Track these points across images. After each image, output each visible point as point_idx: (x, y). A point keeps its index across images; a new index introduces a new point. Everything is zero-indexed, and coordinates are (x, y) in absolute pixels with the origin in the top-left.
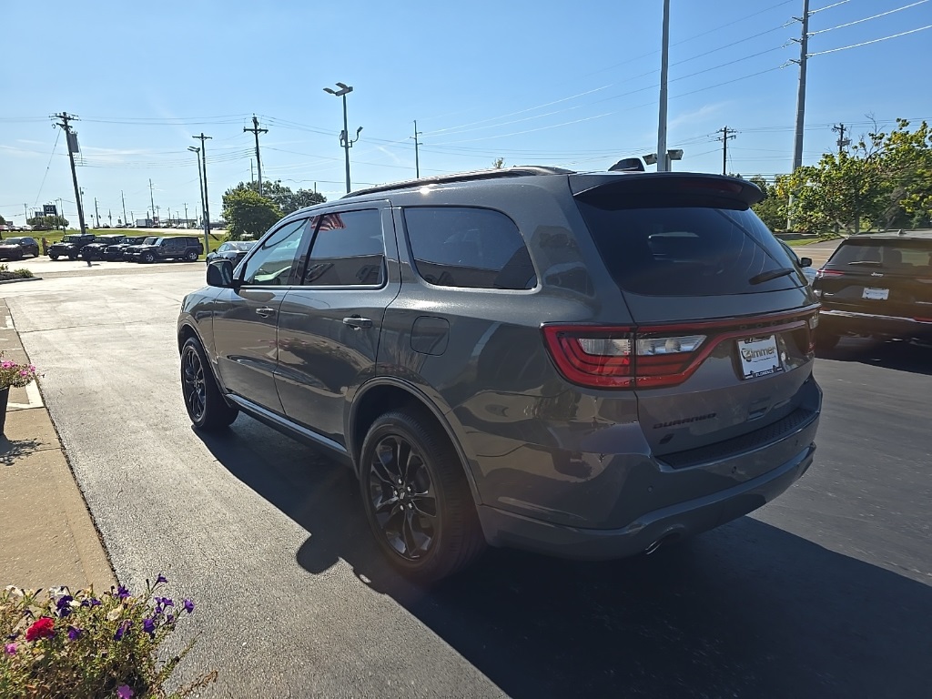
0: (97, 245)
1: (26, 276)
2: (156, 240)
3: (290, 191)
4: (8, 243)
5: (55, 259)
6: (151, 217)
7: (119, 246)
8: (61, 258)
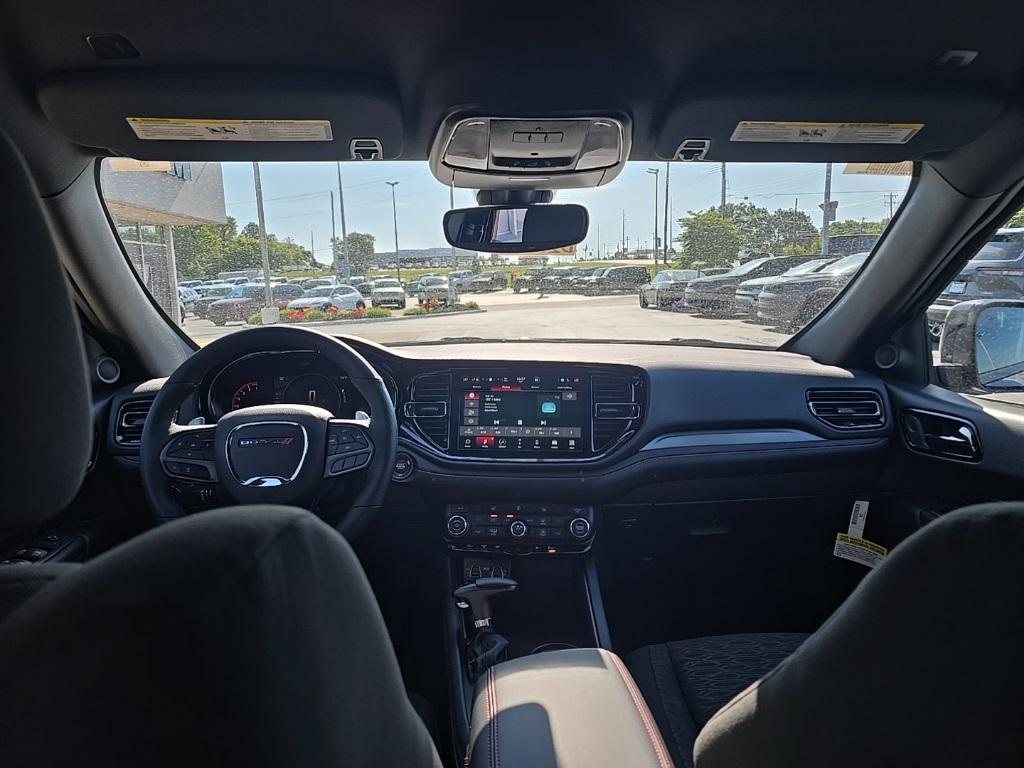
0: (552, 278)
1: (473, 307)
2: (604, 271)
3: (766, 212)
4: (484, 277)
5: (517, 291)
6: (621, 250)
7: (571, 278)
8: (522, 290)
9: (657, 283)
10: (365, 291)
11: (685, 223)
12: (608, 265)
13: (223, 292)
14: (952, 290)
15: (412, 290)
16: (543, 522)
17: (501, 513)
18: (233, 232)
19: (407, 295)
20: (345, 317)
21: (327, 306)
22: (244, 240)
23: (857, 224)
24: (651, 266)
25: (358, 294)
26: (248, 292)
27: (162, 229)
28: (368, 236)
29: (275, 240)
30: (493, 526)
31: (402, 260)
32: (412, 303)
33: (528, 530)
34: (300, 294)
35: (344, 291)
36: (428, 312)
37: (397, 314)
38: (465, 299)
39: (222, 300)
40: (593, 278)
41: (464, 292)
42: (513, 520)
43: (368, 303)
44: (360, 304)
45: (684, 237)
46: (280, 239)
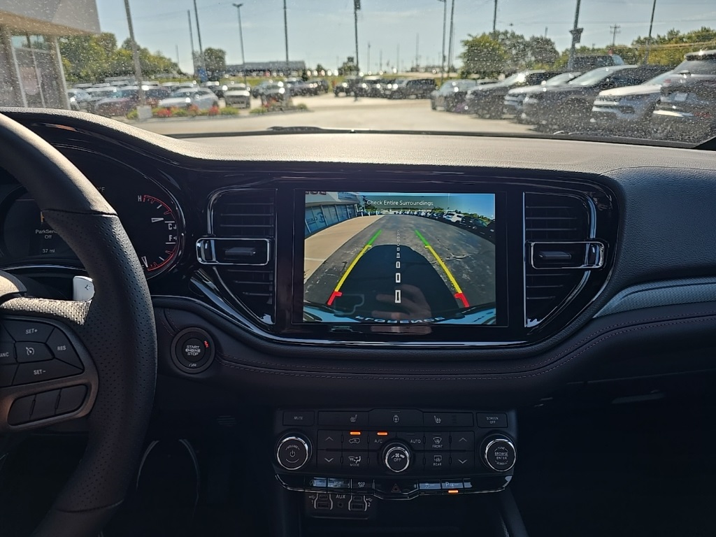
1: (302, 108)
2: (403, 81)
3: (523, 38)
5: (337, 96)
8: (341, 95)
9: (444, 90)
10: (220, 94)
11: (466, 43)
12: (406, 77)
13: (108, 94)
14: (676, 99)
15: (255, 94)
16: (438, 443)
17: (368, 429)
18: (114, 44)
19: (252, 97)
20: (203, 114)
21: (189, 105)
22: (124, 52)
23: (588, 49)
24: (438, 79)
25: (213, 96)
26: (125, 94)
27: (48, 38)
28: (221, 51)
29: (148, 53)
30: (355, 451)
31: (247, 71)
32: (256, 103)
33: (413, 458)
34: (168, 96)
35: (201, 93)
36: (268, 111)
37: (244, 113)
38: (297, 101)
39: (106, 100)
40: (395, 87)
41: (296, 95)
42: (387, 442)
43: (222, 104)
44: (215, 104)
45: (464, 56)
46: (152, 51)
